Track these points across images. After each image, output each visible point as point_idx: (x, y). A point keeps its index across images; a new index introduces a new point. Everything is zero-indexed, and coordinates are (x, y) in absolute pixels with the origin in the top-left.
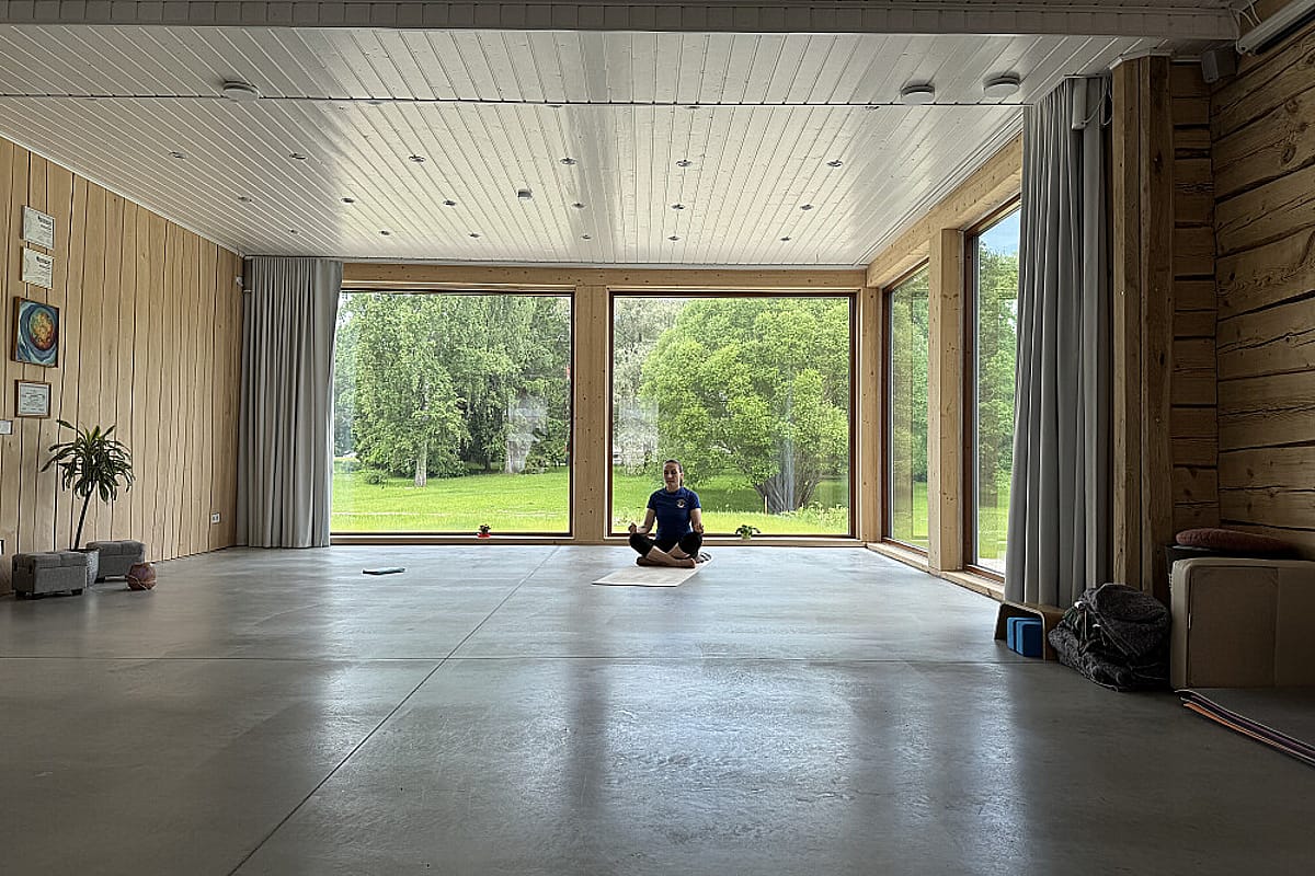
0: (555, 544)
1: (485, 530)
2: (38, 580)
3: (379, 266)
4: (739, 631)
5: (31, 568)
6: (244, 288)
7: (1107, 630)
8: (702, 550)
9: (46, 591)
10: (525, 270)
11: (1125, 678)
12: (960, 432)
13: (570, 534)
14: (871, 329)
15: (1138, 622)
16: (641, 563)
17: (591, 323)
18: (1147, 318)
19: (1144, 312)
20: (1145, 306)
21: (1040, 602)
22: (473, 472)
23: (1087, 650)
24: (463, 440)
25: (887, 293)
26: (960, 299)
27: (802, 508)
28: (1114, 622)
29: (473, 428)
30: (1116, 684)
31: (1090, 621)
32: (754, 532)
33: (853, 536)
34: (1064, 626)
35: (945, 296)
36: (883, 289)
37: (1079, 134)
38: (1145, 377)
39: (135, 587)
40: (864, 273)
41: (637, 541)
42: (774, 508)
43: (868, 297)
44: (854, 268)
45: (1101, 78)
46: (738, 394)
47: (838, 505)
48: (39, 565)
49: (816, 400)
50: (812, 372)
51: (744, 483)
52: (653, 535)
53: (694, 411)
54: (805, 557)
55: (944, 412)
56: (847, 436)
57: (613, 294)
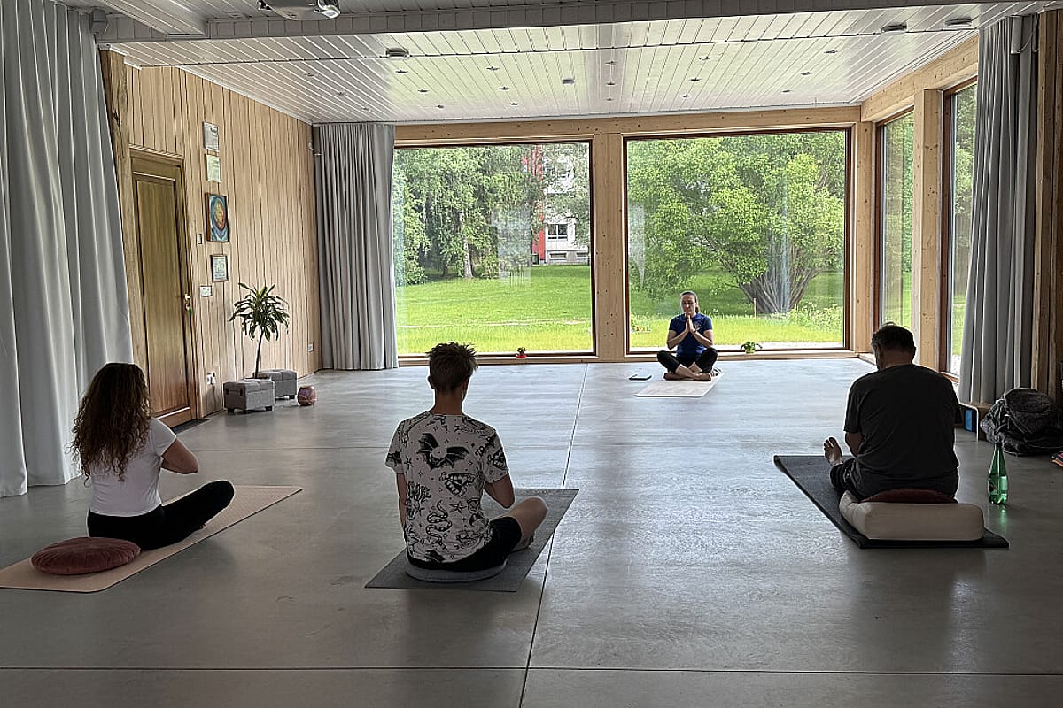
0: (582, 362)
1: (522, 351)
2: (248, 400)
3: (424, 126)
4: (760, 426)
5: (241, 392)
6: (314, 153)
7: (1013, 418)
8: (716, 365)
9: (252, 408)
10: (549, 123)
11: (1022, 448)
12: (938, 263)
13: (594, 354)
14: (865, 160)
15: (1033, 412)
16: (667, 377)
17: (608, 166)
18: (1058, 201)
19: (1055, 197)
20: (1055, 192)
21: (981, 401)
22: (433, 278)
23: (1000, 431)
24: (421, 245)
25: (880, 127)
26: (940, 150)
27: (794, 310)
28: (1017, 413)
29: (430, 232)
30: (1016, 451)
31: (1003, 412)
32: (757, 348)
33: (847, 348)
34: (989, 417)
35: (928, 148)
36: (877, 123)
37: (1016, 57)
38: (1054, 244)
39: (303, 405)
40: (859, 109)
41: (663, 357)
42: (763, 309)
43: (863, 130)
44: (849, 105)
45: (1033, 16)
46: (723, 187)
47: (834, 305)
48: (248, 390)
49: (811, 189)
50: (806, 158)
51: (728, 280)
52: (674, 352)
53: (673, 206)
54: (804, 369)
55: (925, 247)
56: (842, 229)
57: (626, 139)
